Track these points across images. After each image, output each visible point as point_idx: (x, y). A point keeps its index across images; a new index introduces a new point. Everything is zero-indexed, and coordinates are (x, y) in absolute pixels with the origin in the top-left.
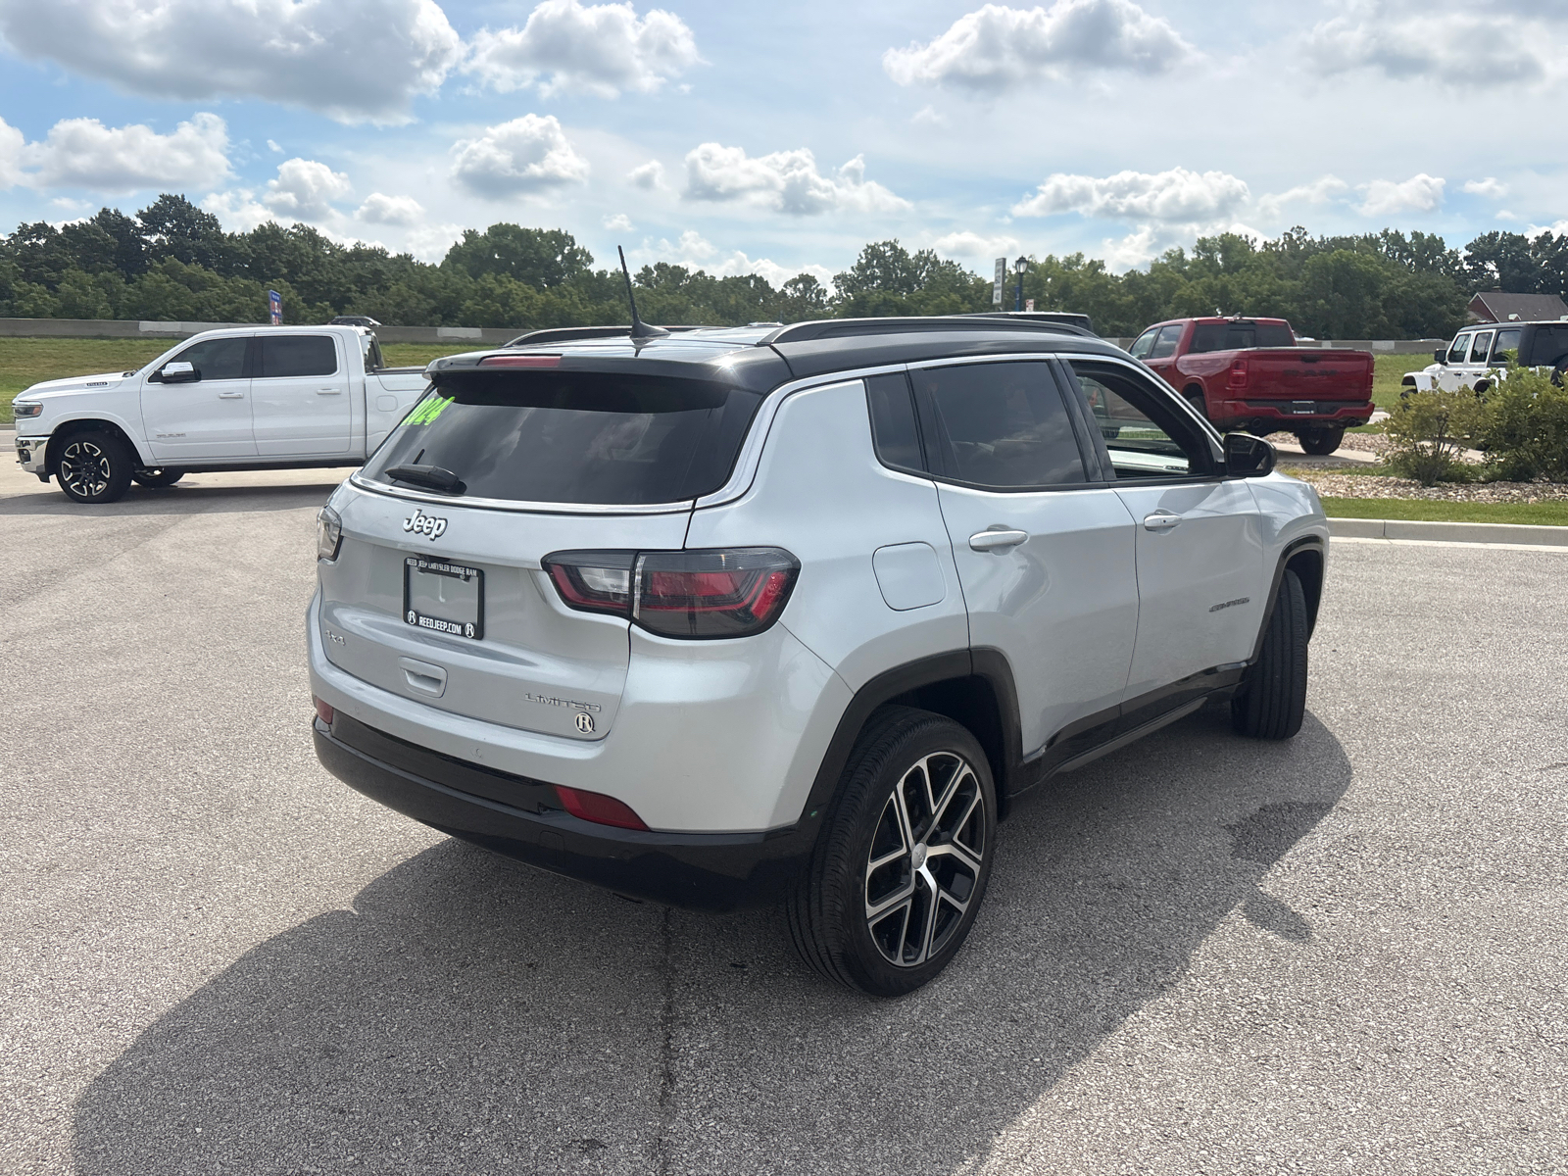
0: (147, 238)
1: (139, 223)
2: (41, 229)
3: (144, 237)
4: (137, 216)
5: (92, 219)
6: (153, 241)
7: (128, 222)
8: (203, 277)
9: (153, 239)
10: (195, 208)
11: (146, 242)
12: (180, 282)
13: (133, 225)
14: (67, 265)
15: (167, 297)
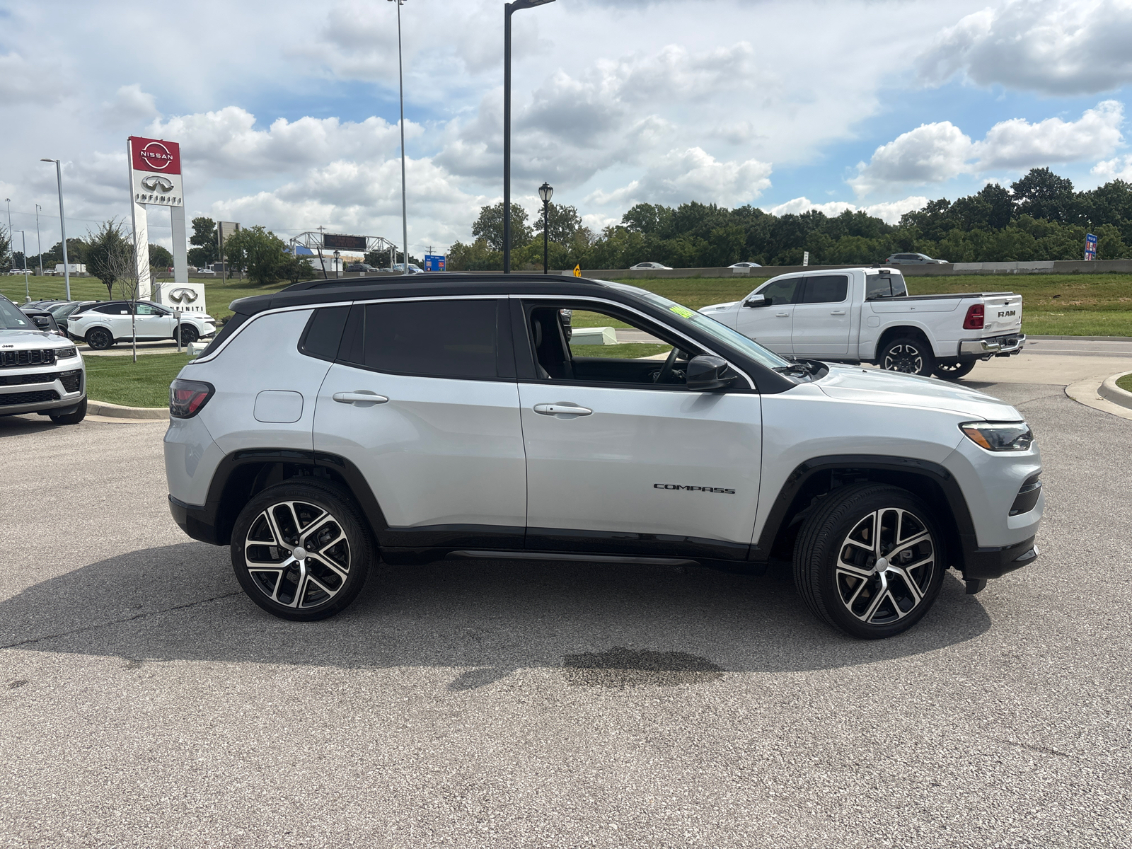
0: (1016, 202)
1: (1012, 192)
2: (943, 203)
3: (1015, 202)
4: (1011, 187)
5: (979, 193)
6: (1020, 203)
7: (1004, 192)
8: (1046, 227)
9: (1020, 202)
10: (1056, 176)
11: (1016, 204)
12: (1028, 232)
13: (1007, 194)
14: (953, 226)
15: (1015, 243)
